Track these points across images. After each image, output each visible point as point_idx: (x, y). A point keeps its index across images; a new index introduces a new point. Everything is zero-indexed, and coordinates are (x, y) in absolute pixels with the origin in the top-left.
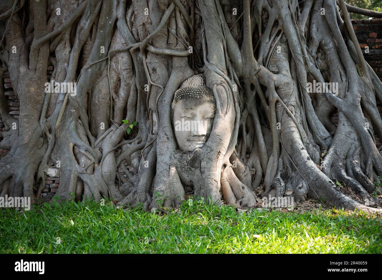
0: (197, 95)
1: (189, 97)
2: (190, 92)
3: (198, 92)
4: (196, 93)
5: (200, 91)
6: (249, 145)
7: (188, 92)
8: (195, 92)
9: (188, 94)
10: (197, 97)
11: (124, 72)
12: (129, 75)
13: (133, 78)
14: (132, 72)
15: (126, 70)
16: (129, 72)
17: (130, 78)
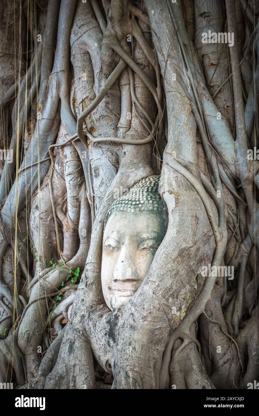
0: (132, 207)
1: (120, 210)
2: (123, 202)
3: (134, 203)
4: (131, 204)
7: (120, 202)
9: (120, 205)
10: (130, 211)
11: (68, 179)
12: (75, 182)
13: (83, 188)
14: (79, 178)
15: (69, 174)
16: (75, 178)
17: (77, 188)
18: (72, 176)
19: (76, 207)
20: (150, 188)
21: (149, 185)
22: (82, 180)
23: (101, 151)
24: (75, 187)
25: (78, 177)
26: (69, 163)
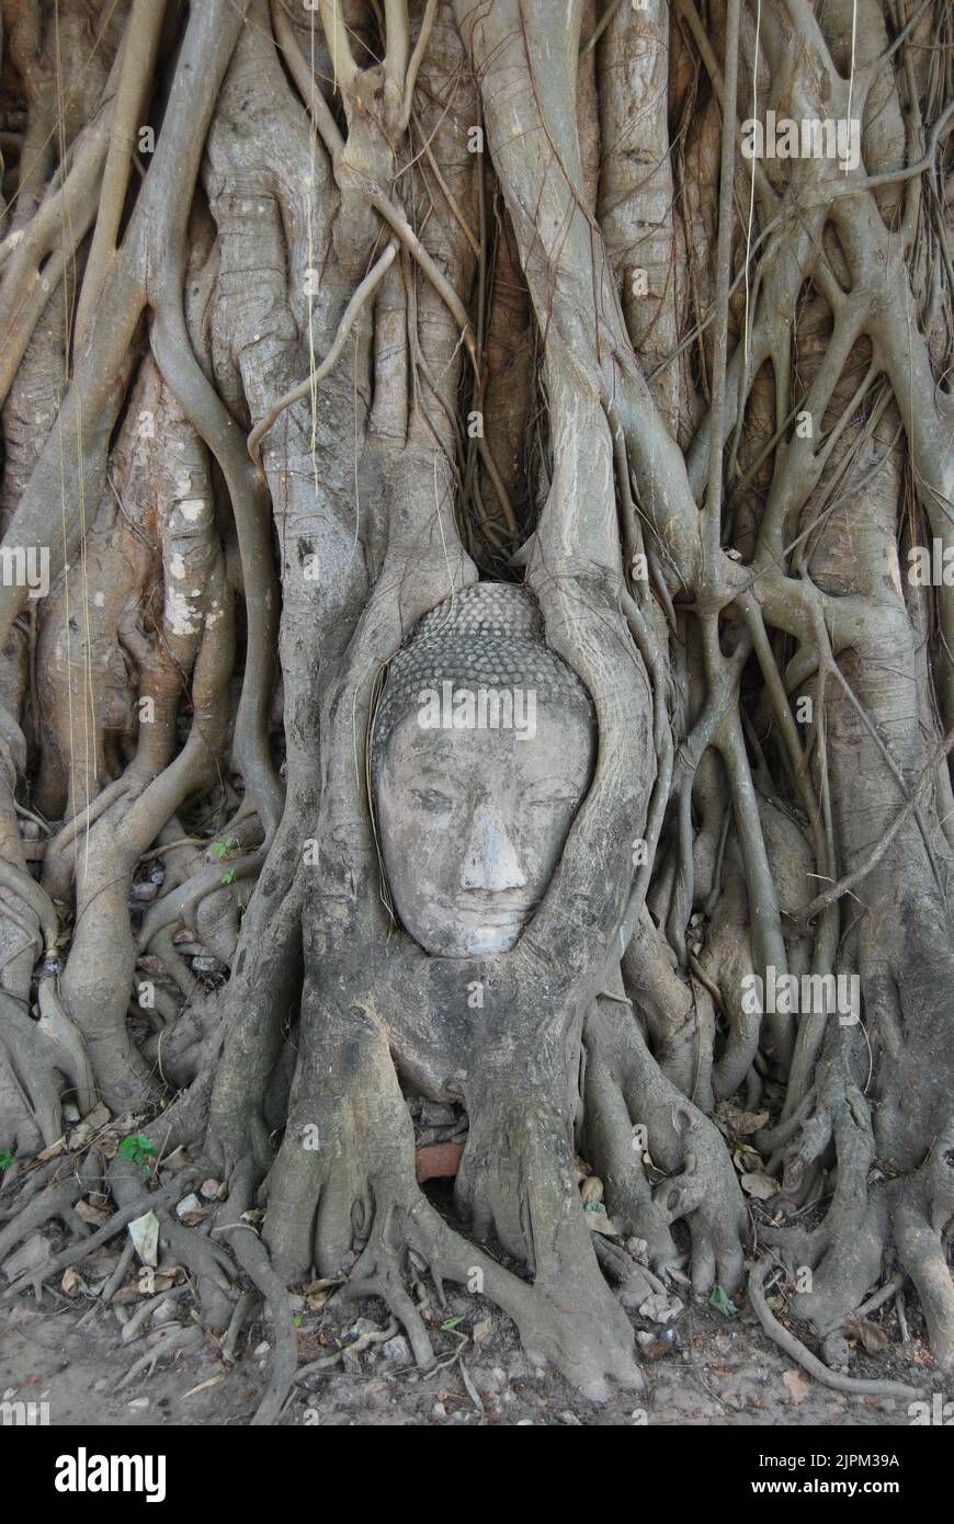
5: (506, 672)
6: (708, 886)
8: (483, 677)
11: (179, 549)
12: (199, 558)
15: (185, 537)
16: (199, 548)
17: (203, 576)
18: (192, 543)
23: (324, 496)
24: (199, 574)
25: (208, 544)
26: (184, 506)
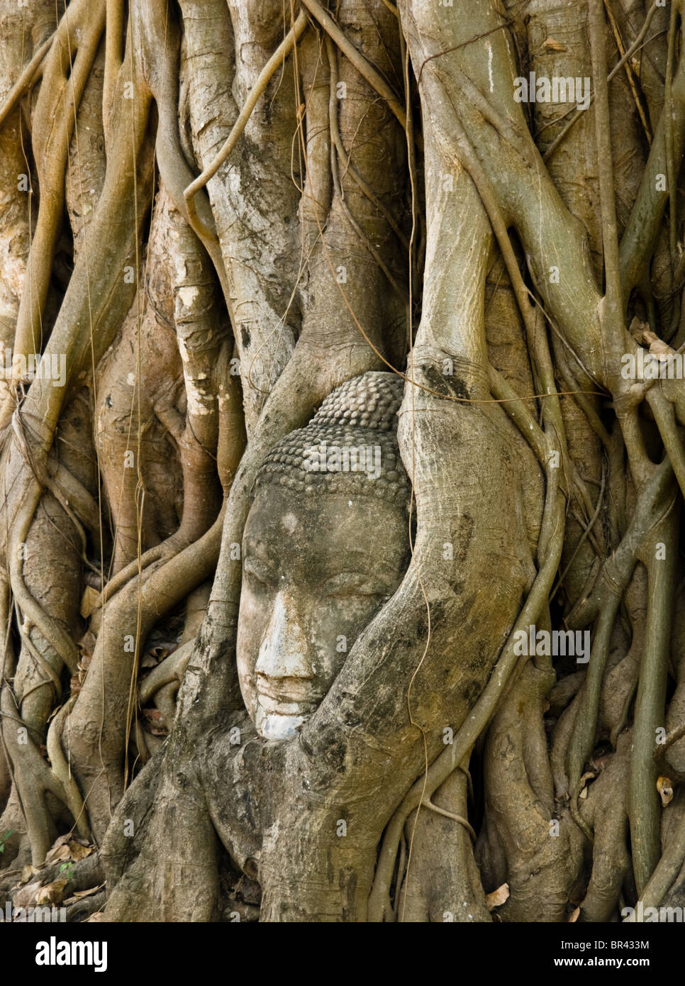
11: (182, 334)
12: (199, 342)
13: (222, 359)
14: (211, 331)
15: (184, 322)
16: (198, 334)
17: (206, 361)
18: (193, 328)
19: (208, 407)
20: (365, 415)
21: (362, 408)
22: (218, 337)
23: (256, 281)
24: (202, 358)
25: (207, 331)
26: (182, 293)
